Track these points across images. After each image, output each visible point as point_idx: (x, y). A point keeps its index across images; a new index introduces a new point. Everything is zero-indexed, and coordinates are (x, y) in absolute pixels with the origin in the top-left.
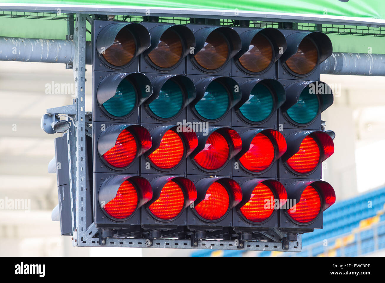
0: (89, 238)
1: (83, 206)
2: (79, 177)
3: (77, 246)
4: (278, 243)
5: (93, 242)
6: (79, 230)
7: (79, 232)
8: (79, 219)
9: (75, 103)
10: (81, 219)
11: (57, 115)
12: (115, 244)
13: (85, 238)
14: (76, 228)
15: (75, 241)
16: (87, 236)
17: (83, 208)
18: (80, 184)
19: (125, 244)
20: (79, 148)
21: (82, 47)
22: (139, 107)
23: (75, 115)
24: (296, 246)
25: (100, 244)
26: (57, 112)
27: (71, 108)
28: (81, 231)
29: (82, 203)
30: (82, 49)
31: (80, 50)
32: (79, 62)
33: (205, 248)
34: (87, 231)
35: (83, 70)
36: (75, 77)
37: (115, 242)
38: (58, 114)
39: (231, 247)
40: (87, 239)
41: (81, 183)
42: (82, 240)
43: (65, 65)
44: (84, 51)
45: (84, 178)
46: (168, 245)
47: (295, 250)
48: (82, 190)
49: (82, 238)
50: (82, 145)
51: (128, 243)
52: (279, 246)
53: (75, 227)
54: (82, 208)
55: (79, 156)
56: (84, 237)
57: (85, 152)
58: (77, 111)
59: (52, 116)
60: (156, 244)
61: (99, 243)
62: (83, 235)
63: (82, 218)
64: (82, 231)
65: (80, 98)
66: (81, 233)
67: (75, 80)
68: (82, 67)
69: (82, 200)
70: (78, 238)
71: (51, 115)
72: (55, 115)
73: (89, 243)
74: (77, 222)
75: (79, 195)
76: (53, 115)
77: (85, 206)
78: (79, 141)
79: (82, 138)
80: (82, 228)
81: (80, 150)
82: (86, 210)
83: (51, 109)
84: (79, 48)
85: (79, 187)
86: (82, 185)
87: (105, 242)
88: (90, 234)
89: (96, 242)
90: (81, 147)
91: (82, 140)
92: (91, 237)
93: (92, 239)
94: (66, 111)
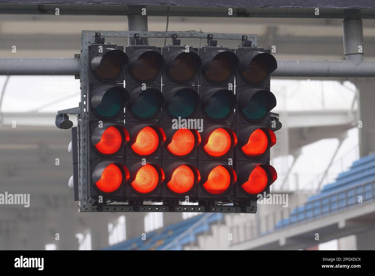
3: (81, 211)
4: (238, 207)
5: (93, 209)
6: (82, 200)
9: (80, 106)
10: (83, 192)
12: (110, 210)
13: (87, 206)
15: (79, 208)
16: (88, 204)
17: (85, 183)
21: (85, 64)
22: (125, 109)
23: (80, 114)
24: (252, 209)
26: (66, 113)
27: (77, 109)
29: (85, 180)
31: (84, 66)
32: (83, 75)
33: (180, 211)
34: (88, 200)
39: (201, 210)
42: (84, 208)
44: (86, 67)
47: (252, 211)
48: (85, 170)
49: (84, 206)
50: (84, 137)
52: (238, 209)
55: (82, 145)
57: (87, 142)
58: (81, 111)
60: (141, 210)
61: (97, 210)
62: (84, 204)
64: (84, 200)
65: (83, 102)
66: (83, 202)
68: (85, 79)
71: (62, 115)
72: (65, 115)
74: (81, 194)
79: (84, 132)
80: (84, 198)
81: (83, 140)
83: (62, 111)
84: (82, 65)
86: (84, 167)
87: (102, 209)
88: (90, 203)
89: (95, 209)
90: (84, 138)
91: (85, 134)
92: (91, 205)
93: (92, 207)
94: (73, 112)
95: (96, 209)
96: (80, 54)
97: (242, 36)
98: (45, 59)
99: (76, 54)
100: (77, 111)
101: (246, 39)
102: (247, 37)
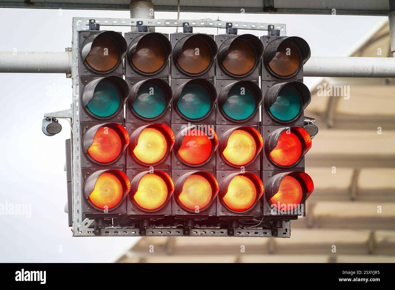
0: (85, 229)
1: (78, 200)
3: (74, 236)
4: (267, 230)
5: (89, 232)
6: (75, 221)
7: (75, 223)
12: (110, 233)
13: (81, 229)
16: (83, 227)
19: (119, 233)
24: (285, 232)
26: (55, 116)
27: (68, 112)
29: (78, 197)
31: (75, 60)
33: (197, 235)
34: (83, 222)
38: (56, 118)
39: (222, 234)
40: (82, 230)
41: (77, 179)
42: (78, 231)
43: (65, 74)
47: (285, 235)
49: (78, 229)
50: (77, 145)
52: (268, 232)
54: (78, 202)
55: (76, 155)
57: (80, 151)
58: (73, 114)
60: (149, 233)
61: (94, 233)
62: (78, 226)
63: (78, 211)
64: (78, 222)
65: (76, 103)
66: (77, 224)
68: (77, 76)
69: (78, 195)
70: (74, 228)
71: (49, 119)
72: (53, 119)
75: (75, 190)
76: (51, 119)
78: (75, 141)
79: (77, 139)
80: (78, 219)
81: (76, 149)
83: (48, 114)
86: (78, 181)
87: (100, 232)
88: (86, 225)
89: (92, 232)
90: (77, 147)
91: (78, 141)
92: (87, 228)
93: (88, 230)
94: (63, 115)
96: (71, 47)
97: (267, 25)
98: (28, 52)
99: (67, 47)
100: (68, 113)
101: (273, 28)
102: (273, 26)
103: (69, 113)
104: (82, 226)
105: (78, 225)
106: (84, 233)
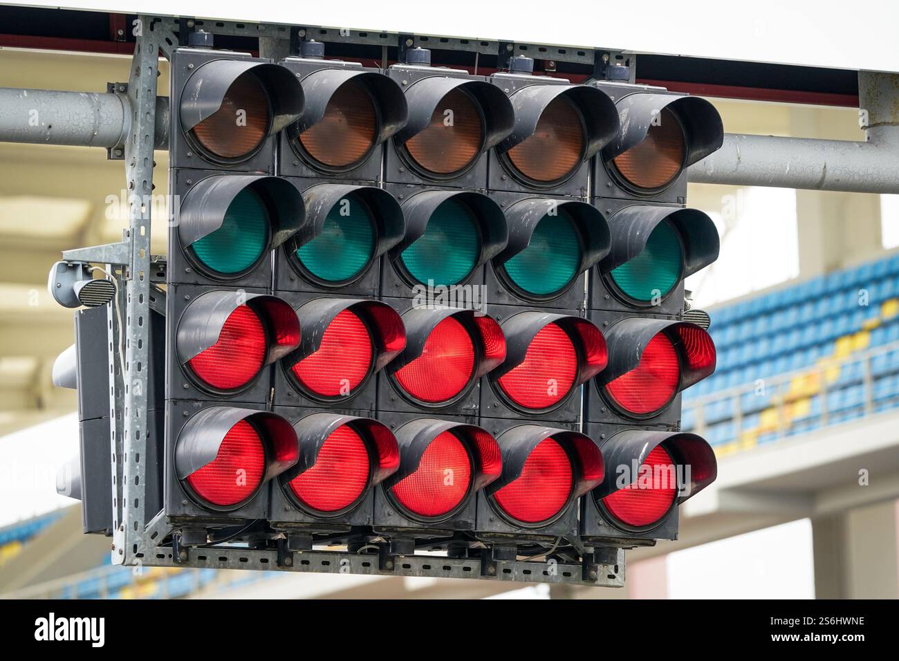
0: (150, 547)
1: (138, 473)
2: (132, 408)
3: (123, 563)
4: (571, 567)
5: (161, 556)
6: (128, 528)
7: (128, 532)
8: (130, 503)
9: (129, 239)
10: (133, 503)
11: (87, 266)
12: (208, 561)
13: (142, 546)
14: (123, 524)
15: (118, 553)
16: (147, 542)
17: (140, 477)
18: (133, 424)
19: (230, 561)
20: (134, 342)
21: (148, 113)
22: (273, 251)
23: (128, 265)
24: (613, 573)
25: (175, 560)
26: (88, 259)
27: (119, 250)
28: (133, 530)
29: (138, 467)
30: (146, 117)
31: (142, 119)
32: (140, 145)
33: (410, 573)
34: (147, 529)
35: (149, 165)
36: (129, 180)
37: (208, 558)
38: (90, 264)
39: (468, 572)
40: (145, 550)
41: (135, 420)
42: (135, 551)
44: (150, 121)
45: (142, 410)
46: (326, 566)
47: (611, 582)
48: (138, 437)
49: (135, 547)
50: (140, 335)
51: (237, 561)
52: (574, 573)
53: (120, 520)
54: (137, 478)
55: (134, 359)
56: (140, 545)
57: (147, 351)
58: (131, 256)
59: (75, 267)
60: (300, 564)
61: (172, 559)
62: (137, 540)
63: (137, 501)
64: (136, 529)
65: (139, 227)
66: (132, 534)
67: (129, 186)
68: (146, 158)
69: (137, 460)
70: (126, 545)
71: (74, 265)
72: (83, 265)
73: (150, 556)
74: (125, 510)
75: (132, 448)
76: (79, 265)
77: (144, 474)
78: (134, 325)
79: (141, 319)
80: (136, 523)
81: (137, 345)
82: (146, 483)
84: (139, 113)
85: (131, 429)
86: (138, 427)
87: (188, 556)
88: (153, 537)
89: (167, 557)
90: (138, 339)
91: (141, 324)
92: (155, 545)
93: (157, 549)
94: (108, 257)
95: (170, 556)
96: (127, 81)
99: (113, 81)
100: (118, 253)
103: (121, 252)
104: (145, 541)
105: (135, 538)
106: (149, 559)
